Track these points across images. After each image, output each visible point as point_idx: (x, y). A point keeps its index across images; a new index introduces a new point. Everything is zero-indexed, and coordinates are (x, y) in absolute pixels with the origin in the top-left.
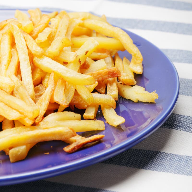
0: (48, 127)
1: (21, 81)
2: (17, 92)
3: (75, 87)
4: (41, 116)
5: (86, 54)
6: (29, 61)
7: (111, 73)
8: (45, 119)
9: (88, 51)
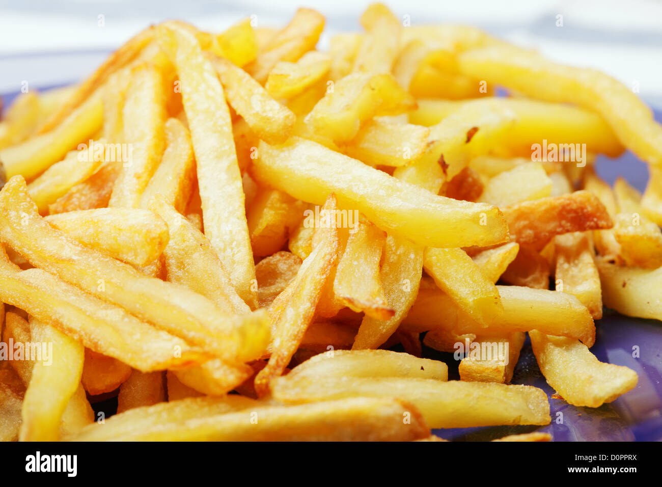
0: (305, 396)
1: (199, 233)
2: (180, 273)
3: (424, 259)
4: (277, 361)
5: (469, 139)
6: (234, 157)
7: (569, 211)
8: (296, 373)
9: (475, 130)
